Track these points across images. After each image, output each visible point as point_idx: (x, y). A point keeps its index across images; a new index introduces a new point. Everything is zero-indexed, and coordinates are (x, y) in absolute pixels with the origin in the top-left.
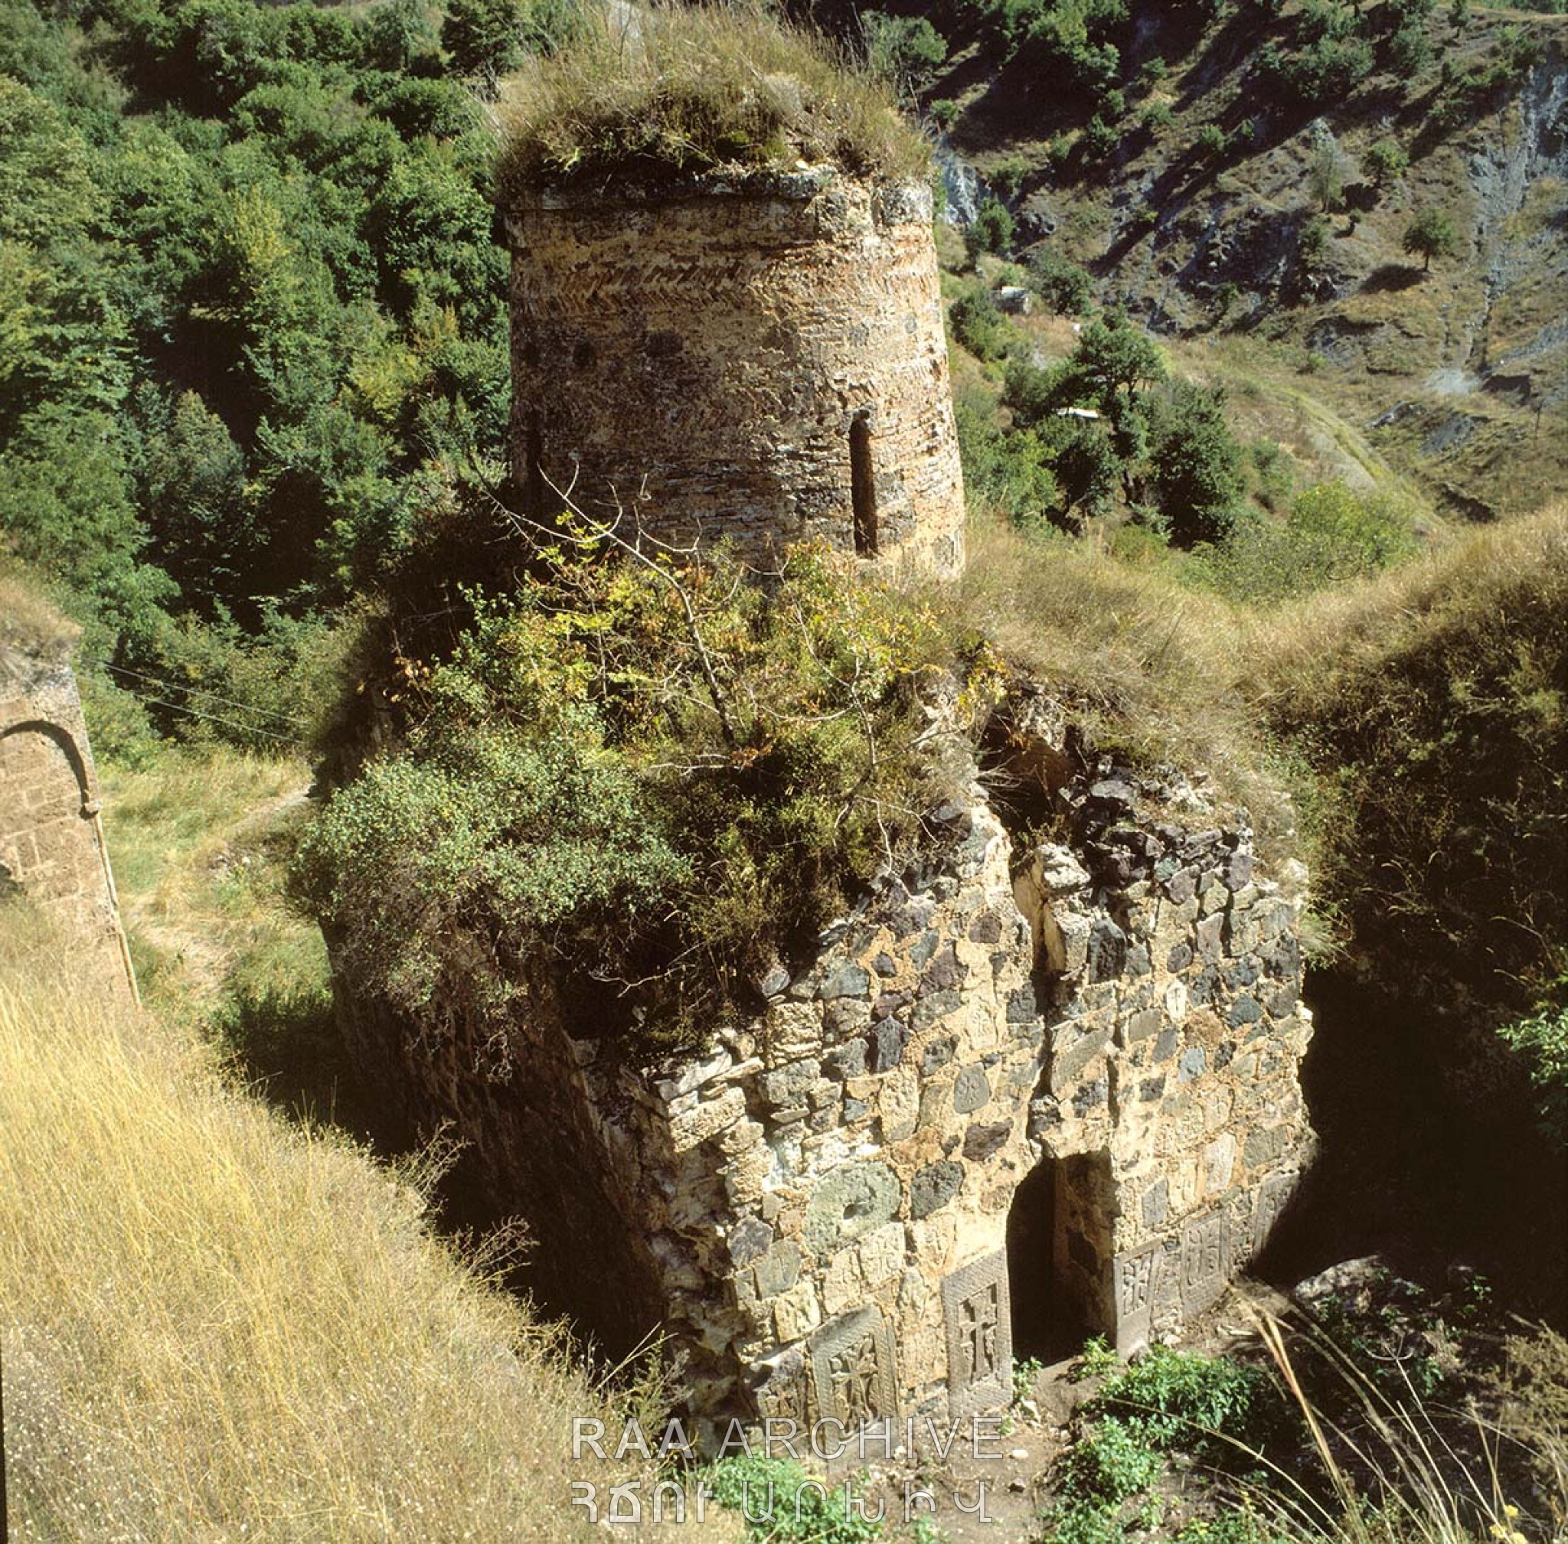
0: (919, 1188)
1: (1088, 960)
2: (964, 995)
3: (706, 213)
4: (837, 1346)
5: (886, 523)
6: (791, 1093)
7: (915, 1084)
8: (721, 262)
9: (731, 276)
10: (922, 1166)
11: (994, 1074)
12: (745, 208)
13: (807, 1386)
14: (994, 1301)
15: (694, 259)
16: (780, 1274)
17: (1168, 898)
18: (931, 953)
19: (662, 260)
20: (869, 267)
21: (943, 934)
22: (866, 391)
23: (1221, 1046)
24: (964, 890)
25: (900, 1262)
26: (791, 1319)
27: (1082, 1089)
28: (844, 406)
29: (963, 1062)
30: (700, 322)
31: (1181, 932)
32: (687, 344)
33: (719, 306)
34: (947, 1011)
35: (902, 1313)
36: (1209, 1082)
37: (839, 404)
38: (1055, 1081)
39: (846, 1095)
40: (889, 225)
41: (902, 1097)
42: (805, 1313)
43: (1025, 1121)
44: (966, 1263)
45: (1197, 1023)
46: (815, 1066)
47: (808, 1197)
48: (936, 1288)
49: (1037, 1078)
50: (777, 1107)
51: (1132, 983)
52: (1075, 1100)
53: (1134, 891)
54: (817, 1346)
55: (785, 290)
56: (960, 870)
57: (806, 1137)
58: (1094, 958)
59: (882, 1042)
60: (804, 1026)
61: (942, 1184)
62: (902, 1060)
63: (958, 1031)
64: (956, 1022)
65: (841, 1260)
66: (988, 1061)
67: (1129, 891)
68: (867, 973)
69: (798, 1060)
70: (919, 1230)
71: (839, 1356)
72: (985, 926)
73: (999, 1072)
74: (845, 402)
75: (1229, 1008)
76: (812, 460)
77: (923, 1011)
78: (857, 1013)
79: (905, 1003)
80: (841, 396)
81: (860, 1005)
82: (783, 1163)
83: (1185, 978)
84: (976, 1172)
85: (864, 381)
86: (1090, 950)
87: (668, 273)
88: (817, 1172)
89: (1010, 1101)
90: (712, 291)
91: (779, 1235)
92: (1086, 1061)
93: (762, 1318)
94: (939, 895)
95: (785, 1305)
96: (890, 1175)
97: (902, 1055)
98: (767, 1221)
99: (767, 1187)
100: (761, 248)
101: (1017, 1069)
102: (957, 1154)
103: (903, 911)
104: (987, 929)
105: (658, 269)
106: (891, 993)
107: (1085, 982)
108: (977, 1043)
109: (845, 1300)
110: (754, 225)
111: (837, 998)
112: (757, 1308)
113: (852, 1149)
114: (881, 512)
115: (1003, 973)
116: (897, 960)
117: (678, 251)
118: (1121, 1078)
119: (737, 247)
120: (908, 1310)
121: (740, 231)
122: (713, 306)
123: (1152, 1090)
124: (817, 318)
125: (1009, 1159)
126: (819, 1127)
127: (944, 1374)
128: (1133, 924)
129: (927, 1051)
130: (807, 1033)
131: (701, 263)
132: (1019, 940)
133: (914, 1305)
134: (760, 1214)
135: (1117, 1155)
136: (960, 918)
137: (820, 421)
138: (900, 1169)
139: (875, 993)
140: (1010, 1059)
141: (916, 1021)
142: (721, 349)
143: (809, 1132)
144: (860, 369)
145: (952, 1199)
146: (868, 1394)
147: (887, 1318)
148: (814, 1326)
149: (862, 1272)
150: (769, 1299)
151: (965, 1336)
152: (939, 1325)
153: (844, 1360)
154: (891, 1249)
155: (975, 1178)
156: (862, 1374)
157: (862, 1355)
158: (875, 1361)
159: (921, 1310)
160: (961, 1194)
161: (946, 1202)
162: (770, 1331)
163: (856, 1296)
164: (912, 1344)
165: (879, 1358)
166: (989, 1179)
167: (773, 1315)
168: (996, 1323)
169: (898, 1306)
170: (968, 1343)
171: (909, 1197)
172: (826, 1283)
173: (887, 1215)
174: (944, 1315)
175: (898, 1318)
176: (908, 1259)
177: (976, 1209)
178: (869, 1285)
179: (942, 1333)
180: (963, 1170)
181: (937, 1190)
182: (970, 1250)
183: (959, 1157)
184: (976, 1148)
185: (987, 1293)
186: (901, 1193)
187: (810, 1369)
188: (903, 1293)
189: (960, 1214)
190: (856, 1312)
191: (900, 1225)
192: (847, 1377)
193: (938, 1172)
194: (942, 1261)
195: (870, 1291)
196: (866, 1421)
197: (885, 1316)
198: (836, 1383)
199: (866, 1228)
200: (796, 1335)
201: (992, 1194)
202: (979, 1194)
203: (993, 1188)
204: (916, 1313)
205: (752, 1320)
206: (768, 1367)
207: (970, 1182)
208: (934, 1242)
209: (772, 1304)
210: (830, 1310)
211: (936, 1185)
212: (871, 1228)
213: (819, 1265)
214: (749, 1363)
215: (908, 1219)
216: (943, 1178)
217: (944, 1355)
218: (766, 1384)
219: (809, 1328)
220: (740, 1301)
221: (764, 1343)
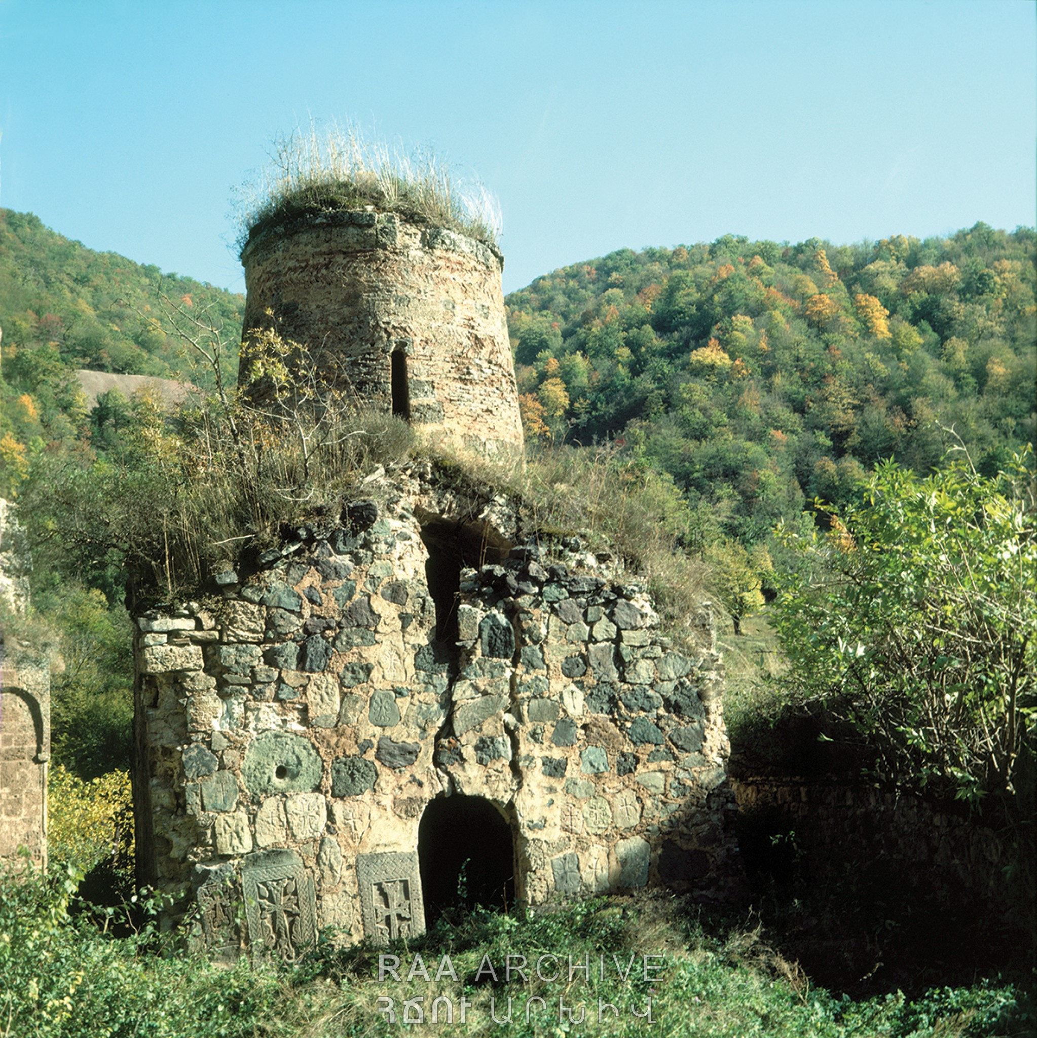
0: (338, 772)
1: (480, 636)
2: (377, 636)
3: (314, 235)
4: (263, 874)
5: (417, 410)
6: (237, 662)
7: (337, 690)
8: (321, 260)
9: (327, 268)
10: (341, 754)
11: (403, 704)
12: (335, 231)
13: (238, 900)
14: (407, 897)
15: (307, 261)
16: (221, 797)
17: (557, 615)
18: (350, 597)
19: (291, 264)
20: (414, 266)
21: (359, 587)
22: (405, 330)
23: (623, 755)
24: (377, 562)
25: (322, 828)
26: (227, 836)
27: (482, 741)
28: (389, 337)
29: (377, 686)
30: (308, 293)
31: (573, 647)
32: (300, 306)
33: (320, 284)
34: (364, 644)
35: (322, 871)
36: (612, 783)
37: (385, 336)
38: (458, 726)
39: (280, 680)
40: (432, 247)
41: (326, 697)
42: (239, 837)
43: (431, 751)
44: (379, 850)
45: (595, 725)
46: (258, 651)
47: (246, 744)
48: (352, 861)
49: (442, 719)
50: (228, 670)
51: (527, 672)
52: (477, 748)
53: (525, 601)
54: (247, 866)
55: (356, 274)
56: (374, 547)
57: (248, 700)
58: (485, 635)
59: (310, 650)
60: (250, 620)
61: (357, 775)
62: (327, 669)
63: (372, 661)
64: (371, 654)
65: (270, 805)
66: (399, 693)
67: (520, 600)
68: (299, 597)
69: (246, 642)
70: (339, 808)
71: (264, 884)
72: (394, 591)
73: (408, 704)
74: (389, 335)
75: (628, 724)
76: (365, 366)
77: (344, 638)
78: (292, 624)
79: (329, 628)
80: (386, 331)
81: (293, 618)
82: (229, 713)
83: (580, 685)
84: (387, 778)
85: (403, 325)
86: (481, 630)
87: (293, 270)
88: (256, 729)
89: (418, 730)
90: (316, 277)
91: (222, 767)
92: (484, 718)
93: (206, 827)
94: (357, 560)
95: (223, 822)
96: (313, 752)
97: (327, 666)
98: (214, 752)
99: (216, 725)
100: (344, 253)
101: (424, 707)
102: (371, 755)
103: (328, 562)
104: (396, 593)
105: (290, 269)
106: (319, 617)
107: (479, 652)
108: (389, 675)
109: (273, 841)
110: (339, 240)
111: (278, 607)
112: (202, 817)
113: (284, 721)
114: (413, 402)
115: (410, 629)
116: (323, 595)
117: (300, 258)
118: (522, 746)
119: (330, 252)
120: (326, 869)
121: (332, 244)
122: (316, 285)
123: (555, 769)
124: (375, 289)
125: (418, 777)
126: (259, 696)
128: (525, 626)
129: (346, 668)
130: (253, 626)
131: (311, 262)
132: (423, 608)
133: (331, 868)
134: (209, 744)
135: (524, 813)
136: (373, 579)
137: (372, 345)
138: (322, 751)
139: (307, 613)
140: (416, 696)
141: (338, 643)
142: (318, 307)
143: (251, 697)
144: (402, 318)
145: (367, 792)
146: (291, 933)
147: (308, 870)
148: (245, 851)
149: (288, 822)
150: (211, 814)
151: (379, 919)
152: (355, 897)
153: (270, 891)
154: (314, 814)
155: (387, 782)
156: (286, 912)
157: (285, 894)
158: (297, 904)
159: (338, 876)
160: (375, 791)
161: (362, 793)
162: (211, 842)
163: (282, 840)
164: (330, 903)
165: (301, 903)
166: (400, 788)
167: (213, 828)
168: (409, 919)
169: (318, 863)
170: (383, 926)
171: (330, 776)
172: (258, 820)
173: (311, 785)
174: (359, 889)
175: (318, 874)
176: (328, 828)
177: (389, 809)
178: (294, 836)
179: (358, 905)
180: (376, 771)
181: (353, 780)
182: (383, 842)
183: (372, 758)
184: (388, 757)
185: (400, 886)
186: (323, 771)
187: (240, 885)
188: (322, 854)
189: (375, 807)
190: (281, 853)
191: (322, 797)
192: (273, 908)
193: (354, 765)
194: (358, 841)
195: (295, 842)
196: (289, 957)
197: (306, 867)
198: (263, 909)
199: (292, 787)
200: (230, 852)
201: (403, 802)
202: (391, 797)
203: (405, 797)
204: (334, 876)
205: (197, 825)
206: (208, 872)
207: (383, 784)
208: (351, 822)
209: (213, 819)
210: (260, 843)
211: (352, 775)
212: (297, 790)
213: (253, 803)
214: (194, 863)
215: (329, 795)
216: (359, 771)
217: (360, 927)
218: (205, 885)
219: (241, 851)
220: (188, 807)
221: (206, 850)
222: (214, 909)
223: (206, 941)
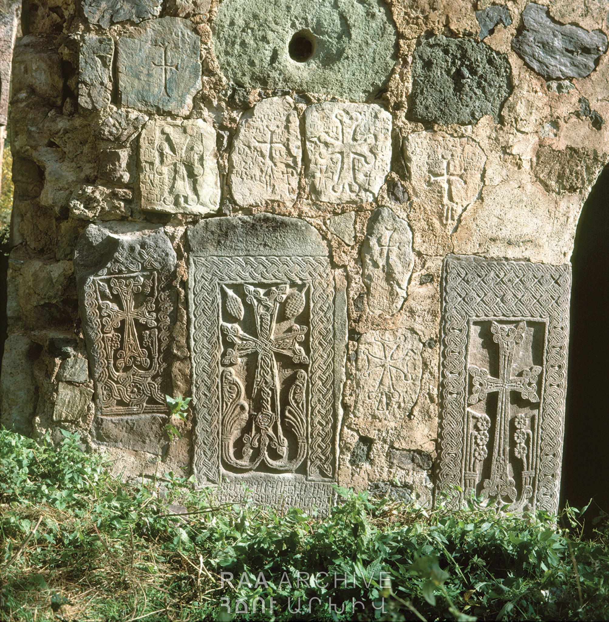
0: (428, 65)
10: (440, 27)
13: (175, 317)
14: (538, 359)
16: (160, 78)
25: (378, 185)
26: (165, 170)
35: (367, 279)
42: (192, 175)
44: (495, 251)
48: (434, 265)
54: (203, 244)
61: (468, 80)
65: (269, 114)
70: (420, 146)
71: (239, 289)
84: (531, 97)
91: (170, 9)
93: (118, 141)
95: (158, 137)
96: (380, 12)
102: (502, 40)
109: (268, 196)
112: (111, 118)
120: (378, 274)
127: (429, 447)
133: (389, 276)
138: (399, 11)
145: (484, 121)
146: (285, 402)
147: (339, 272)
148: (204, 211)
149: (306, 160)
150: (133, 115)
151: (476, 396)
152: (430, 344)
153: (249, 308)
154: (365, 150)
155: (530, 105)
156: (279, 357)
157: (282, 317)
158: (306, 344)
159: (402, 293)
160: (501, 120)
161: (474, 120)
162: (126, 177)
163: (288, 199)
164: (377, 350)
165: (314, 342)
166: (555, 124)
167: (136, 147)
168: (536, 406)
169: (360, 261)
170: (481, 413)
171: (409, 72)
172: (238, 144)
173: (366, 84)
174: (443, 329)
175: (357, 284)
176: (391, 185)
177: (526, 166)
178: (315, 191)
179: (435, 362)
180: (510, 78)
181: (459, 88)
182: (505, 233)
183: (505, 48)
184: (539, 52)
185: (527, 334)
186: (395, 57)
187: (184, 284)
188: (373, 242)
189: (495, 157)
190: (283, 224)
191: (385, 115)
192: (251, 344)
193: (464, 56)
194: (451, 224)
195: (316, 205)
196: (275, 455)
197: (334, 266)
198: (229, 344)
199: (325, 83)
200: (170, 208)
201: (556, 154)
202: (534, 140)
203: (561, 145)
204: (392, 294)
205: (99, 137)
206: (114, 244)
207: (521, 109)
208: (443, 180)
209: (136, 125)
210: (238, 197)
211: (458, 77)
212: (334, 91)
213: (231, 103)
214: (85, 222)
215: (402, 114)
216: (473, 72)
217: (434, 409)
218: (103, 274)
219: (195, 208)
220: (83, 90)
221: (114, 195)
222: (121, 330)
223: (94, 398)
